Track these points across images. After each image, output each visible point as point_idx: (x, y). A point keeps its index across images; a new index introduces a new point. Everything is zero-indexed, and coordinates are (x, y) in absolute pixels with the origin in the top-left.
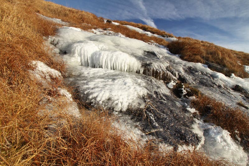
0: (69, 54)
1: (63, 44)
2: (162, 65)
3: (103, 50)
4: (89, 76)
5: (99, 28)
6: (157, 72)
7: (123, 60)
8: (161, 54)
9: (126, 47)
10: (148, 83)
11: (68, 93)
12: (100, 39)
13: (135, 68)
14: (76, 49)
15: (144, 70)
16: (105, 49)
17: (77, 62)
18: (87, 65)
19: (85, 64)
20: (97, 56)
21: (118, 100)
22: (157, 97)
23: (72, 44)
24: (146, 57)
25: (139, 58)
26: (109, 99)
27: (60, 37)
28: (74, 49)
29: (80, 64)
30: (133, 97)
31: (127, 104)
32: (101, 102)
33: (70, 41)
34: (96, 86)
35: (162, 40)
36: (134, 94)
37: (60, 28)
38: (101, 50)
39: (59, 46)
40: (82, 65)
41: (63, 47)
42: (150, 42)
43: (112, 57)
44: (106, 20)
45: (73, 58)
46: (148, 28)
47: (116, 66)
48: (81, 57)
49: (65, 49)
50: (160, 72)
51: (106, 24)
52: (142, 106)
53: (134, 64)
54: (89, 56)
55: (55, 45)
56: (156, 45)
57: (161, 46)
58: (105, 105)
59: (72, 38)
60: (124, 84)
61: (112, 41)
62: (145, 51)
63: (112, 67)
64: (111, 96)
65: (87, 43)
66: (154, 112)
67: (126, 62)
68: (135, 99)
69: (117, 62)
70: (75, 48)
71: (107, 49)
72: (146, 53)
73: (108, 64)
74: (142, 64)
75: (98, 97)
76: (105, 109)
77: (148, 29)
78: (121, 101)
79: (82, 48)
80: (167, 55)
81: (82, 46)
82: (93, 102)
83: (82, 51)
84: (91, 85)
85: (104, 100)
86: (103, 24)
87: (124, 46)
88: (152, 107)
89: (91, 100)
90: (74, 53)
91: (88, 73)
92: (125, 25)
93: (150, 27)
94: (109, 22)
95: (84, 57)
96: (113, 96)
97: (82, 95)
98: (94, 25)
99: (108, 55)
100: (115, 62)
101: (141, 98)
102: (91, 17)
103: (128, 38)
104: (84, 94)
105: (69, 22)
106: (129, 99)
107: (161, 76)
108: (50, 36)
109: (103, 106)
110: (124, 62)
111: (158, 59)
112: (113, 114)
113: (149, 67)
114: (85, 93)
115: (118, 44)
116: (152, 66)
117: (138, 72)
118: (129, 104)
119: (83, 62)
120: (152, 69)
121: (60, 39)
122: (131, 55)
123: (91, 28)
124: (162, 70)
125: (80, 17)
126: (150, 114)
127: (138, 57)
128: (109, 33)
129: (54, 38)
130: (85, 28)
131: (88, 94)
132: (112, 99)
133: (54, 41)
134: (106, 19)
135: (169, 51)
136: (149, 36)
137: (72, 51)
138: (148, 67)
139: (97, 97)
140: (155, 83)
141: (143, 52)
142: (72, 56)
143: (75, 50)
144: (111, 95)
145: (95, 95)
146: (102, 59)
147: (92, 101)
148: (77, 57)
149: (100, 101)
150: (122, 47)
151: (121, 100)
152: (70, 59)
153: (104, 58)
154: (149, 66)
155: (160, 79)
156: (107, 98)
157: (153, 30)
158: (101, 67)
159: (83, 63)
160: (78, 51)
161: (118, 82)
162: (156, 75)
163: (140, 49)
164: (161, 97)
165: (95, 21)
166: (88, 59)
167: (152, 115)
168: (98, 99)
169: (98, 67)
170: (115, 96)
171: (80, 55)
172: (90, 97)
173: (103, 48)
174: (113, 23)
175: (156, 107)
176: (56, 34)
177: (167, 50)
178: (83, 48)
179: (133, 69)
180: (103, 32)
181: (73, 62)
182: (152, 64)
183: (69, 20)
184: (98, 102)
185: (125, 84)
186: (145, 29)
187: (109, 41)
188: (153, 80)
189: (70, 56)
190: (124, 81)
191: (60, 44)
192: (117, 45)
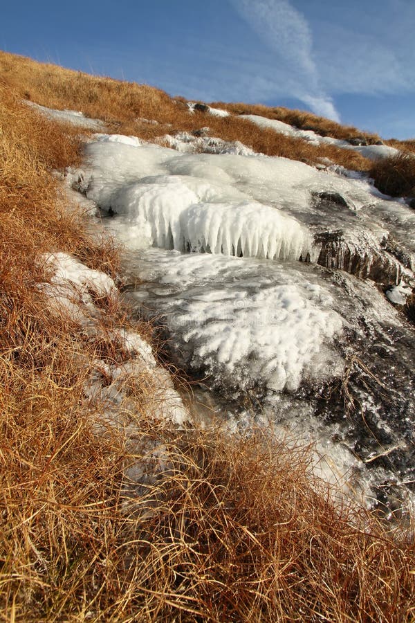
0: (121, 218)
1: (103, 189)
2: (369, 235)
3: (209, 202)
4: (185, 282)
5: (182, 131)
6: (357, 258)
7: (266, 228)
8: (358, 199)
9: (266, 185)
10: (337, 293)
11: (143, 343)
12: (195, 169)
13: (297, 249)
14: (140, 203)
15: (321, 253)
16: (215, 196)
17: (145, 237)
18: (169, 244)
19: (164, 242)
20: (197, 220)
21: (275, 357)
22: (368, 335)
23: (127, 189)
24: (322, 213)
25: (307, 219)
26: (252, 356)
27: (94, 168)
28: (135, 202)
29: (151, 243)
30: (312, 345)
31: (300, 368)
32: (231, 367)
33: (121, 179)
34: (209, 316)
35: (350, 156)
36: (312, 334)
37: (89, 141)
38: (204, 200)
39: (94, 196)
40: (155, 245)
41: (104, 196)
42: (320, 162)
43: (237, 220)
44: (194, 105)
45: (134, 228)
46: (305, 119)
47: (247, 245)
48: (154, 224)
49: (110, 202)
50: (366, 256)
51: (194, 117)
52: (338, 371)
53: (294, 237)
54: (175, 219)
55: (84, 193)
56: (337, 172)
57: (352, 173)
58: (243, 376)
59: (123, 169)
60: (282, 304)
61: (227, 171)
62: (314, 194)
63: (236, 249)
64: (255, 345)
65: (167, 182)
66: (370, 387)
67: (275, 235)
68: (317, 350)
69: (249, 236)
70: (138, 200)
71: (220, 196)
72: (318, 200)
73: (224, 241)
74: (315, 237)
75: (223, 350)
76: (244, 385)
77: (308, 123)
78: (285, 362)
79: (155, 198)
80: (375, 201)
81: (154, 194)
82: (209, 366)
83: (157, 208)
84: (197, 312)
85: (239, 358)
86: (188, 116)
87: (259, 182)
88: (363, 371)
89: (204, 358)
90: (135, 213)
91: (178, 273)
92: (243, 113)
93: (311, 115)
94: (201, 108)
95: (162, 222)
96: (260, 345)
97: (177, 346)
98: (166, 121)
99: (224, 216)
100: (245, 233)
101: (331, 347)
102: (156, 98)
103: (262, 154)
104: (183, 342)
105: (102, 118)
106: (303, 351)
107: (368, 270)
108: (69, 169)
109: (239, 379)
110: (268, 234)
111: (354, 214)
112: (267, 401)
113: (334, 243)
114: (186, 338)
115: (243, 178)
116: (343, 240)
117: (305, 260)
118: (305, 365)
119: (158, 236)
120: (344, 248)
121: (96, 174)
122: (282, 209)
123: (162, 133)
124: (371, 249)
125: (128, 100)
126: (362, 396)
127: (301, 213)
128: (210, 144)
129: (80, 172)
130: (147, 135)
131: (194, 344)
132: (261, 356)
133: (80, 181)
134: (194, 102)
135: (375, 186)
136: (313, 142)
137: (130, 209)
138: (332, 245)
139: (218, 350)
140: (356, 292)
141: (309, 196)
142: (131, 222)
143: (137, 204)
144: (256, 342)
145: (213, 346)
146: (211, 227)
147: (206, 363)
148: (142, 224)
149: (227, 362)
150: (255, 186)
151: (282, 358)
152: (126, 230)
153: (216, 223)
154: (336, 240)
155: (365, 277)
156: (246, 353)
157: (321, 125)
158: (206, 249)
159: (158, 240)
160: (144, 207)
161: (265, 299)
162: (353, 267)
163: (300, 187)
164: (377, 333)
165: (167, 110)
166: (172, 228)
167: (370, 398)
168: (223, 357)
169: (198, 249)
170: (266, 344)
171: (151, 219)
172: (202, 352)
173: (208, 196)
174: (213, 111)
175: (373, 370)
176: (83, 160)
177: (370, 183)
178: (158, 199)
179: (293, 252)
180: (192, 141)
181: (134, 239)
182: (341, 234)
183: (102, 114)
184: (223, 366)
185: (285, 304)
186: (297, 123)
187: (220, 172)
188: (348, 282)
189: (126, 223)
190: (280, 296)
191: (96, 190)
192: (242, 182)
